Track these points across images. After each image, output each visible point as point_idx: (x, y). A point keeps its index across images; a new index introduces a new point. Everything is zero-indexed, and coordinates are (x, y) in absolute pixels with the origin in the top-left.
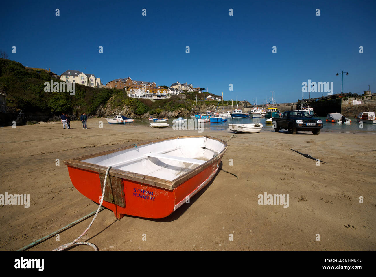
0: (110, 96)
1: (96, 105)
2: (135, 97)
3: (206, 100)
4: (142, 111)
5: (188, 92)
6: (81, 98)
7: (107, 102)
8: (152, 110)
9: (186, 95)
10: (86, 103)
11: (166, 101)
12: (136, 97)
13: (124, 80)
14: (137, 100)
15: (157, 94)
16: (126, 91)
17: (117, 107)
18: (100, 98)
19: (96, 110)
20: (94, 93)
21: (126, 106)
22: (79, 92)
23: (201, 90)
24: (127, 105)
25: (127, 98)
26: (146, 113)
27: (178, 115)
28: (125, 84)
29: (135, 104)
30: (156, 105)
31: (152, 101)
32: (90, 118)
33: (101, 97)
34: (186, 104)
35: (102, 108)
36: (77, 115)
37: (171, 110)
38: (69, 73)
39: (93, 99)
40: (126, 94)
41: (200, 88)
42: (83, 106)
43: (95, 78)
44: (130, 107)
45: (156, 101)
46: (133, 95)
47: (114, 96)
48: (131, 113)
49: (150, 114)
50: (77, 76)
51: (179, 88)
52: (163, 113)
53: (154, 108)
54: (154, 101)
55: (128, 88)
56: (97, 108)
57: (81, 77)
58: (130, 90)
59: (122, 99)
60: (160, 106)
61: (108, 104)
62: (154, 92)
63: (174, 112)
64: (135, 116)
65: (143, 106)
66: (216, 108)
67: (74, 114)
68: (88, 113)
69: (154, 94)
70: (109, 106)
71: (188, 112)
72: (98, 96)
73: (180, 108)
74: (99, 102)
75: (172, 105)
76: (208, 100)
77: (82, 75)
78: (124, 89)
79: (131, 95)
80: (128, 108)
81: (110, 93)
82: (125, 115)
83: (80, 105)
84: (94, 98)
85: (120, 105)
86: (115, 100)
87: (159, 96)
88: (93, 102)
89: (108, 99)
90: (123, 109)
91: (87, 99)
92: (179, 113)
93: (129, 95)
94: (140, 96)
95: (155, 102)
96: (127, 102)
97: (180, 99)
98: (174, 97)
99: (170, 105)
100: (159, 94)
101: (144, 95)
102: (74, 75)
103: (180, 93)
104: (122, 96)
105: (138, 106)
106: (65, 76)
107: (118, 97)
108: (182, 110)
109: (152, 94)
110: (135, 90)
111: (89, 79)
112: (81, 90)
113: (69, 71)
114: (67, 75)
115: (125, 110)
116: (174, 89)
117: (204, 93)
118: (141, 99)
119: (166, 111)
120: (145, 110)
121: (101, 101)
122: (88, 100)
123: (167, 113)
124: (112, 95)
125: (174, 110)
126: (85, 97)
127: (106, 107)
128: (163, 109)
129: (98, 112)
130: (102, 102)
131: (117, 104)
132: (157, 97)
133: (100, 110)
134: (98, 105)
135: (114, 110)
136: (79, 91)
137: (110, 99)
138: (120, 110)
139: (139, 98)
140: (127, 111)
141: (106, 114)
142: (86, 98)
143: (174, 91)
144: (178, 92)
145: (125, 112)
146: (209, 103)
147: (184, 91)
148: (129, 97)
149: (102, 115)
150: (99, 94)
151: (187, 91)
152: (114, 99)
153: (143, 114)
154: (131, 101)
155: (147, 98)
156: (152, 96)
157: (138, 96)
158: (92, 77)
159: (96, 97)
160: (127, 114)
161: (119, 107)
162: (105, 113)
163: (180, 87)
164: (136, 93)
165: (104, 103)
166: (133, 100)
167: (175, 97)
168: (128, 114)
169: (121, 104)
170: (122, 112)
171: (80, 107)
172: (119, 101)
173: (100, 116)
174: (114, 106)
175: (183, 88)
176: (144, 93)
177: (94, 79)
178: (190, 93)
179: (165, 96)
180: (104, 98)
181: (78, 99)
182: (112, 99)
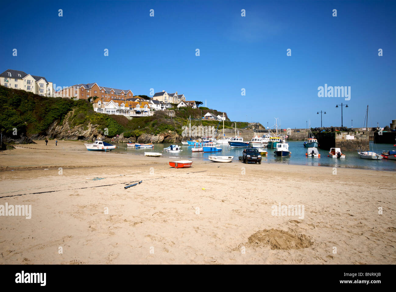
0: (69, 110)
1: (49, 121)
2: (104, 112)
3: (204, 119)
4: (114, 132)
5: (178, 106)
6: (28, 111)
7: (64, 118)
8: (128, 132)
9: (176, 112)
10: (34, 118)
11: (147, 120)
12: (106, 113)
13: (87, 86)
14: (107, 117)
15: (135, 109)
16: (91, 103)
17: (79, 124)
18: (55, 113)
19: (47, 129)
20: (47, 105)
21: (92, 125)
22: (26, 103)
23: (196, 104)
24: (93, 123)
25: (93, 113)
26: (119, 135)
27: (164, 140)
28: (89, 92)
29: (104, 122)
30: (134, 124)
31: (128, 118)
32: (40, 140)
33: (57, 110)
34: (176, 125)
35: (56, 126)
37: (154, 133)
38: (10, 74)
39: (45, 113)
40: (92, 108)
41: (196, 102)
42: (30, 122)
44: (96, 126)
45: (133, 119)
46: (102, 110)
47: (74, 110)
48: (98, 134)
49: (125, 137)
50: (21, 78)
51: (165, 99)
52: (144, 136)
53: (131, 128)
54: (131, 118)
55: (95, 98)
56: (49, 125)
57: (27, 81)
58: (98, 103)
59: (86, 114)
60: (139, 127)
61: (66, 121)
62: (132, 107)
63: (158, 135)
65: (115, 125)
68: (37, 132)
69: (131, 109)
70: (67, 123)
71: (177, 135)
72: (53, 109)
73: (167, 130)
74: (53, 117)
75: (156, 126)
76: (206, 120)
77: (29, 77)
78: (89, 99)
79: (99, 109)
80: (94, 127)
81: (68, 105)
82: (89, 136)
84: (47, 111)
85: (84, 123)
86: (75, 116)
87: (138, 112)
88: (44, 116)
89: (67, 114)
90: (86, 129)
91: (36, 113)
92: (165, 137)
93: (96, 110)
94: (112, 112)
95: (132, 121)
96: (93, 119)
97: (167, 117)
98: (159, 115)
99: (153, 125)
100: (138, 109)
101: (118, 110)
102: (16, 78)
103: (167, 108)
104: (85, 110)
105: (108, 125)
106: (4, 78)
107: (80, 112)
108: (169, 133)
109: (129, 108)
110: (104, 103)
111: (38, 84)
112: (28, 100)
113: (9, 71)
114: (6, 76)
115: (89, 130)
116: (159, 101)
117: (201, 108)
118: (114, 115)
119: (148, 133)
120: (118, 131)
121: (55, 116)
122: (37, 114)
123: (149, 136)
124: (72, 108)
125: (158, 133)
126: (33, 110)
127: (62, 125)
128: (144, 130)
129: (51, 131)
130: (57, 118)
131: (78, 122)
132: (135, 112)
133: (54, 129)
134: (51, 122)
135: (73, 130)
136: (26, 101)
137: (69, 113)
138: (82, 129)
139: (111, 113)
140: (92, 131)
141: (62, 134)
142: (34, 111)
143: (158, 105)
144: (165, 106)
145: (89, 133)
147: (172, 104)
148: (96, 112)
149: (55, 136)
150: (54, 106)
151: (176, 105)
152: (73, 114)
154: (98, 117)
155: (122, 114)
156: (128, 112)
157: (109, 111)
158: (42, 81)
159: (49, 111)
160: (92, 135)
161: (80, 125)
162: (60, 134)
163: (167, 98)
164: (106, 107)
165: (60, 119)
166: (102, 117)
167: (161, 115)
168: (94, 135)
169: (84, 121)
170: (85, 132)
172: (82, 117)
173: (53, 137)
174: (75, 124)
175: (171, 100)
176: (117, 108)
177: (45, 83)
178: (180, 108)
179: (146, 112)
180: (60, 112)
181: (25, 112)
182: (71, 113)
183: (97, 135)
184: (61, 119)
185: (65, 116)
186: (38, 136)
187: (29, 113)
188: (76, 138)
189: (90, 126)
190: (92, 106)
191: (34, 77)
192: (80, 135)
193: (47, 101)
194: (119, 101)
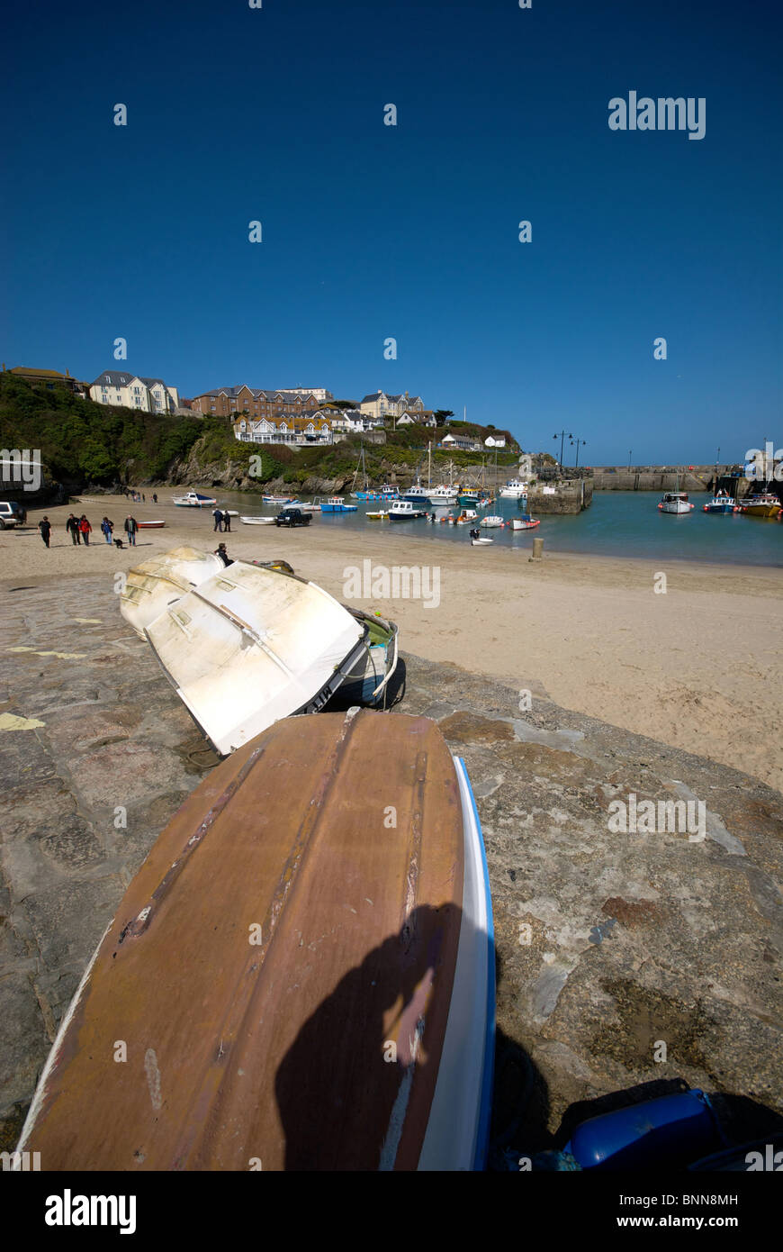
0: (197, 437)
1: (167, 458)
2: (251, 440)
3: (440, 446)
4: (267, 474)
6: (134, 441)
7: (190, 451)
8: (290, 473)
10: (146, 452)
11: (323, 451)
12: (254, 441)
14: (257, 448)
15: (305, 433)
16: (232, 423)
17: (212, 462)
18: (175, 442)
19: (167, 470)
20: (163, 428)
21: (231, 462)
22: (131, 428)
23: (437, 417)
24: (233, 459)
25: (233, 442)
26: (277, 478)
28: (234, 401)
30: (302, 459)
31: (292, 449)
33: (178, 438)
35: (179, 465)
36: (127, 478)
37: (329, 475)
38: (108, 379)
39: (160, 444)
40: (233, 433)
42: (139, 460)
43: (165, 388)
44: (239, 464)
45: (301, 451)
46: (249, 436)
47: (204, 437)
48: (243, 477)
49: (285, 482)
50: (125, 385)
52: (311, 481)
53: (295, 467)
54: (298, 449)
55: (237, 415)
56: (168, 463)
57: (133, 389)
58: (242, 424)
59: (223, 444)
60: (307, 465)
61: (192, 456)
62: (299, 429)
63: (336, 479)
64: (250, 486)
65: (270, 462)
66: (459, 471)
67: (123, 477)
68: (149, 475)
69: (297, 432)
70: (194, 459)
72: (171, 437)
73: (351, 470)
74: (172, 450)
75: (331, 463)
76: (443, 448)
77: (137, 383)
78: (228, 417)
79: (244, 435)
80: (235, 467)
81: (194, 428)
82: (229, 481)
83: (134, 457)
84: (162, 442)
85: (219, 459)
86: (206, 447)
87: (310, 439)
88: (159, 450)
89: (193, 444)
90: (224, 469)
91: (147, 443)
92: (348, 483)
93: (238, 436)
94: (265, 438)
95: (300, 454)
96: (233, 452)
97: (367, 445)
100: (310, 432)
101: (275, 436)
102: (118, 385)
103: (374, 428)
104: (222, 437)
106: (100, 387)
107: (215, 440)
109: (294, 432)
110: (252, 423)
111: (152, 392)
112: (134, 424)
113: (107, 373)
114: (103, 384)
115: (229, 471)
116: (359, 415)
118: (268, 445)
120: (273, 473)
121: (176, 449)
122: (149, 446)
124: (201, 434)
125: (336, 475)
126: (142, 439)
127: (188, 462)
129: (171, 472)
130: (178, 450)
131: (211, 457)
132: (305, 439)
133: (176, 470)
134: (170, 458)
135: (204, 470)
136: (131, 425)
137: (197, 443)
138: (218, 469)
139: (263, 441)
141: (188, 477)
142: (144, 441)
143: (358, 422)
144: (371, 423)
145: (228, 475)
146: (442, 457)
148: (238, 440)
149: (178, 481)
150: (173, 432)
152: (204, 444)
153: (270, 480)
154: (242, 448)
155: (282, 442)
156: (293, 438)
157: (260, 438)
158: (157, 387)
159: (165, 440)
160: (234, 479)
161: (215, 463)
162: (186, 476)
164: (254, 431)
165: (183, 452)
166: (247, 448)
168: (236, 479)
169: (221, 456)
170: (222, 474)
171: (132, 461)
172: (217, 449)
173: (175, 482)
174: (206, 461)
176: (274, 431)
177: (163, 391)
179: (323, 437)
180: (184, 441)
181: (130, 443)
182: (201, 443)
183: (242, 479)
184: (185, 453)
185: (190, 448)
186: (152, 481)
187: (137, 444)
188: (210, 484)
189: (229, 464)
190: (232, 428)
191: (145, 382)
192: (215, 479)
193: (163, 423)
194: (277, 418)
